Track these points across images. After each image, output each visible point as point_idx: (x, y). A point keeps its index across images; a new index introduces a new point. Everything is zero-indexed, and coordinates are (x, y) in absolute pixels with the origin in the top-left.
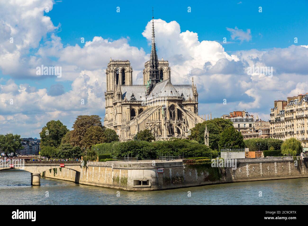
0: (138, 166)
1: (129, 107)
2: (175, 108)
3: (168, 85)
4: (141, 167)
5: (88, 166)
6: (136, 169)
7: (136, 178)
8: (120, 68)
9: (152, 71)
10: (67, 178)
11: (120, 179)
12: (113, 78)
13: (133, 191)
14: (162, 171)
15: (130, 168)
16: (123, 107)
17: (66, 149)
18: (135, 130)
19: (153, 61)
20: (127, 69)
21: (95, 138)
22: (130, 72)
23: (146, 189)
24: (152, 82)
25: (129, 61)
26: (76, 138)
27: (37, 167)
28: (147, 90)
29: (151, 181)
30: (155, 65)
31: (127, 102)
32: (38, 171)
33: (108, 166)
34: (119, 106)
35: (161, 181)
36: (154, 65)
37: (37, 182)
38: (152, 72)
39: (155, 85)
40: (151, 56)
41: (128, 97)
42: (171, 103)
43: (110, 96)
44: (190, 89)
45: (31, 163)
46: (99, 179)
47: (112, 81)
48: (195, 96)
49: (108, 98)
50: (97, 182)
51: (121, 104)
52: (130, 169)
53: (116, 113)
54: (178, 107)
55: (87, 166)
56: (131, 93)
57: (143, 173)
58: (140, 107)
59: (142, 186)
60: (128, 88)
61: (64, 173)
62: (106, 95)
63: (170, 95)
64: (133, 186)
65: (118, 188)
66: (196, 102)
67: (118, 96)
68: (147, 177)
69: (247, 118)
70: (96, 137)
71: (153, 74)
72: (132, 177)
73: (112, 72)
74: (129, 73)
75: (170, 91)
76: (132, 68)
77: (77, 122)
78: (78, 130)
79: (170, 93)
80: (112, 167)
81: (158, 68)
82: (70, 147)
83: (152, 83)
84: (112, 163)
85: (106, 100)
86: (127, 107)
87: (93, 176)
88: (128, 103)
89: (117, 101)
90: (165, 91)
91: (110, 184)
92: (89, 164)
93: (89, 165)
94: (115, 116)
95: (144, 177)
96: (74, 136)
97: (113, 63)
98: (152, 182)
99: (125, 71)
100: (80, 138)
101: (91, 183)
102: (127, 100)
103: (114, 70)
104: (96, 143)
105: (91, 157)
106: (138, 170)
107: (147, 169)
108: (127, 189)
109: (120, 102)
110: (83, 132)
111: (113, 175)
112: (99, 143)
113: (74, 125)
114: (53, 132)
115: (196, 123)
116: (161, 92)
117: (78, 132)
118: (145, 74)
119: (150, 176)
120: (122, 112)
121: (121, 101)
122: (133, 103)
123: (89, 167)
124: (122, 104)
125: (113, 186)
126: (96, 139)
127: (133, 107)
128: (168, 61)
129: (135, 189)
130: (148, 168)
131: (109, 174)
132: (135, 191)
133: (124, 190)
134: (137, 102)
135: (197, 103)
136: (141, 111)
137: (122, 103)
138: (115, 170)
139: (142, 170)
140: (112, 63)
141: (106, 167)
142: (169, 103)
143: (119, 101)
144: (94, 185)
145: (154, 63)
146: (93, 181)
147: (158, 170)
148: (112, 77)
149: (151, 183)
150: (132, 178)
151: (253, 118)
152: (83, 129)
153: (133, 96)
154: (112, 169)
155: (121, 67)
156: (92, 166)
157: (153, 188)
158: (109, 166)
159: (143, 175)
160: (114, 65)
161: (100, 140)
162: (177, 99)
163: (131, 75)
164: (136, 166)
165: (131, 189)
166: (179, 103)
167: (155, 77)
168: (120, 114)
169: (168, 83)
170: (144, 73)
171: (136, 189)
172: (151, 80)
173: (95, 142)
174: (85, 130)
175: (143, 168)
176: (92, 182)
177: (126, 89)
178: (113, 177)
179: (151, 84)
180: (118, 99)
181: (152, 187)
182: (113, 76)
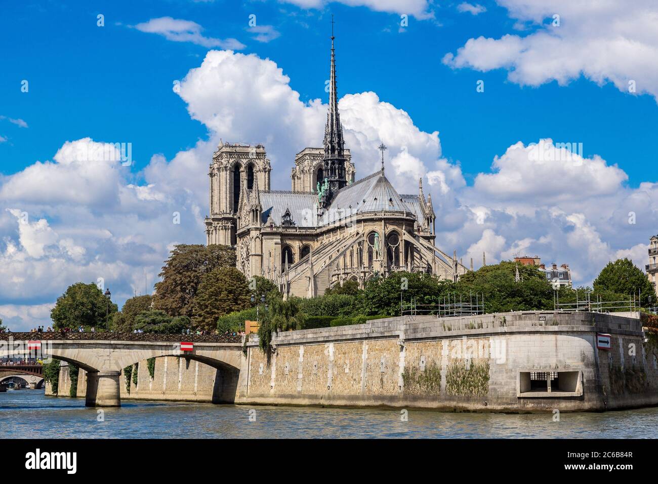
0: (537, 322)
1: (279, 241)
2: (400, 239)
3: (383, 184)
4: (546, 324)
5: (278, 345)
6: (530, 333)
7: (531, 365)
8: (244, 162)
9: (329, 160)
10: (176, 394)
11: (443, 373)
12: (226, 183)
13: (518, 413)
14: (607, 342)
15: (505, 329)
16: (264, 241)
17: (154, 322)
18: (307, 290)
19: (332, 138)
20: (259, 164)
21: (228, 296)
22: (265, 172)
23: (566, 406)
24: (330, 185)
25: (264, 147)
26: (172, 300)
27: (112, 350)
28: (320, 203)
29: (583, 375)
30: (336, 146)
31: (274, 229)
32: (114, 361)
33: (374, 335)
34: (255, 239)
35: (606, 381)
36: (334, 146)
37: (110, 398)
38: (330, 162)
39: (337, 193)
40: (328, 125)
41: (276, 218)
42: (391, 228)
43: (219, 225)
44: (415, 205)
45: (92, 339)
46: (330, 380)
47: (224, 190)
48: (428, 219)
49: (216, 229)
50: (323, 391)
51: (260, 234)
52: (504, 333)
53: (245, 256)
54: (407, 237)
55: (274, 347)
56: (282, 210)
57: (556, 346)
58: (304, 242)
59: (549, 393)
60: (275, 197)
61: (165, 380)
62: (209, 224)
63: (387, 208)
64: (519, 395)
65: (435, 405)
66: (431, 234)
67: (251, 214)
68: (569, 362)
69: (555, 270)
70: (231, 296)
71: (331, 167)
72: (514, 361)
73: (226, 170)
74: (263, 173)
75: (387, 198)
76: (269, 163)
77: (174, 259)
78: (178, 279)
79: (387, 202)
80: (398, 336)
81: (342, 154)
82: (165, 319)
83: (330, 188)
84: (400, 325)
85: (209, 234)
86: (275, 241)
87: (300, 376)
88: (278, 231)
89: (250, 226)
90: (376, 199)
91: (389, 394)
92: (280, 339)
93: (283, 341)
94: (243, 262)
95: (560, 361)
96: (165, 296)
97: (228, 150)
98: (585, 380)
99: (254, 170)
100: (183, 299)
101: (292, 397)
102: (273, 225)
103: (229, 166)
104: (231, 310)
105: (285, 318)
106: (537, 336)
107: (567, 333)
108: (489, 407)
109: (257, 229)
110: (192, 284)
111: (402, 364)
112: (238, 311)
113: (165, 268)
114: (83, 306)
115: (455, 274)
116: (364, 202)
117: (176, 285)
118: (296, 178)
119: (580, 359)
120: (262, 253)
121: (261, 225)
122: (287, 232)
123: (280, 350)
124: (263, 234)
125: (405, 398)
126: (229, 300)
127: (289, 242)
128: (349, 150)
129: (524, 404)
130: (573, 328)
131: (383, 361)
132: (528, 412)
133: (467, 411)
134: (298, 230)
135: (433, 235)
136: (305, 251)
137: (262, 231)
138: (415, 344)
139: (552, 337)
140: (224, 149)
141: (366, 338)
142: (385, 225)
143: (254, 227)
144: (306, 402)
145: (334, 141)
146: (299, 392)
147: (600, 338)
148: (224, 182)
149: (583, 382)
150: (510, 367)
151: (567, 270)
152: (190, 277)
153: (288, 214)
154: (398, 342)
155: (245, 158)
156: (295, 344)
157: (589, 400)
158: (382, 333)
159: (557, 355)
160: (230, 154)
161: (239, 302)
162: (405, 217)
163: (267, 178)
164: (529, 322)
165: (510, 406)
166: (408, 228)
167: (337, 174)
168: (257, 257)
169: (380, 181)
170: (293, 176)
171: (530, 406)
172: (328, 181)
173: (228, 308)
174: (195, 281)
175: (556, 328)
176: (295, 394)
177: (271, 200)
178: (406, 369)
179: (328, 191)
180: (254, 222)
181: (586, 397)
182: (228, 178)
